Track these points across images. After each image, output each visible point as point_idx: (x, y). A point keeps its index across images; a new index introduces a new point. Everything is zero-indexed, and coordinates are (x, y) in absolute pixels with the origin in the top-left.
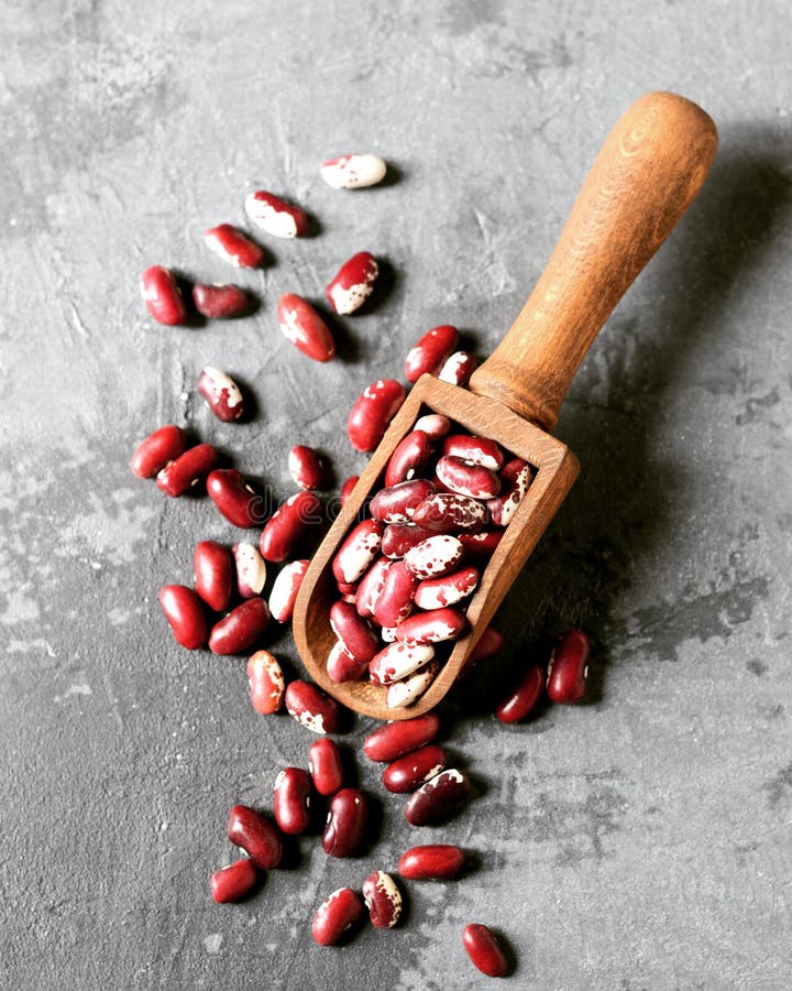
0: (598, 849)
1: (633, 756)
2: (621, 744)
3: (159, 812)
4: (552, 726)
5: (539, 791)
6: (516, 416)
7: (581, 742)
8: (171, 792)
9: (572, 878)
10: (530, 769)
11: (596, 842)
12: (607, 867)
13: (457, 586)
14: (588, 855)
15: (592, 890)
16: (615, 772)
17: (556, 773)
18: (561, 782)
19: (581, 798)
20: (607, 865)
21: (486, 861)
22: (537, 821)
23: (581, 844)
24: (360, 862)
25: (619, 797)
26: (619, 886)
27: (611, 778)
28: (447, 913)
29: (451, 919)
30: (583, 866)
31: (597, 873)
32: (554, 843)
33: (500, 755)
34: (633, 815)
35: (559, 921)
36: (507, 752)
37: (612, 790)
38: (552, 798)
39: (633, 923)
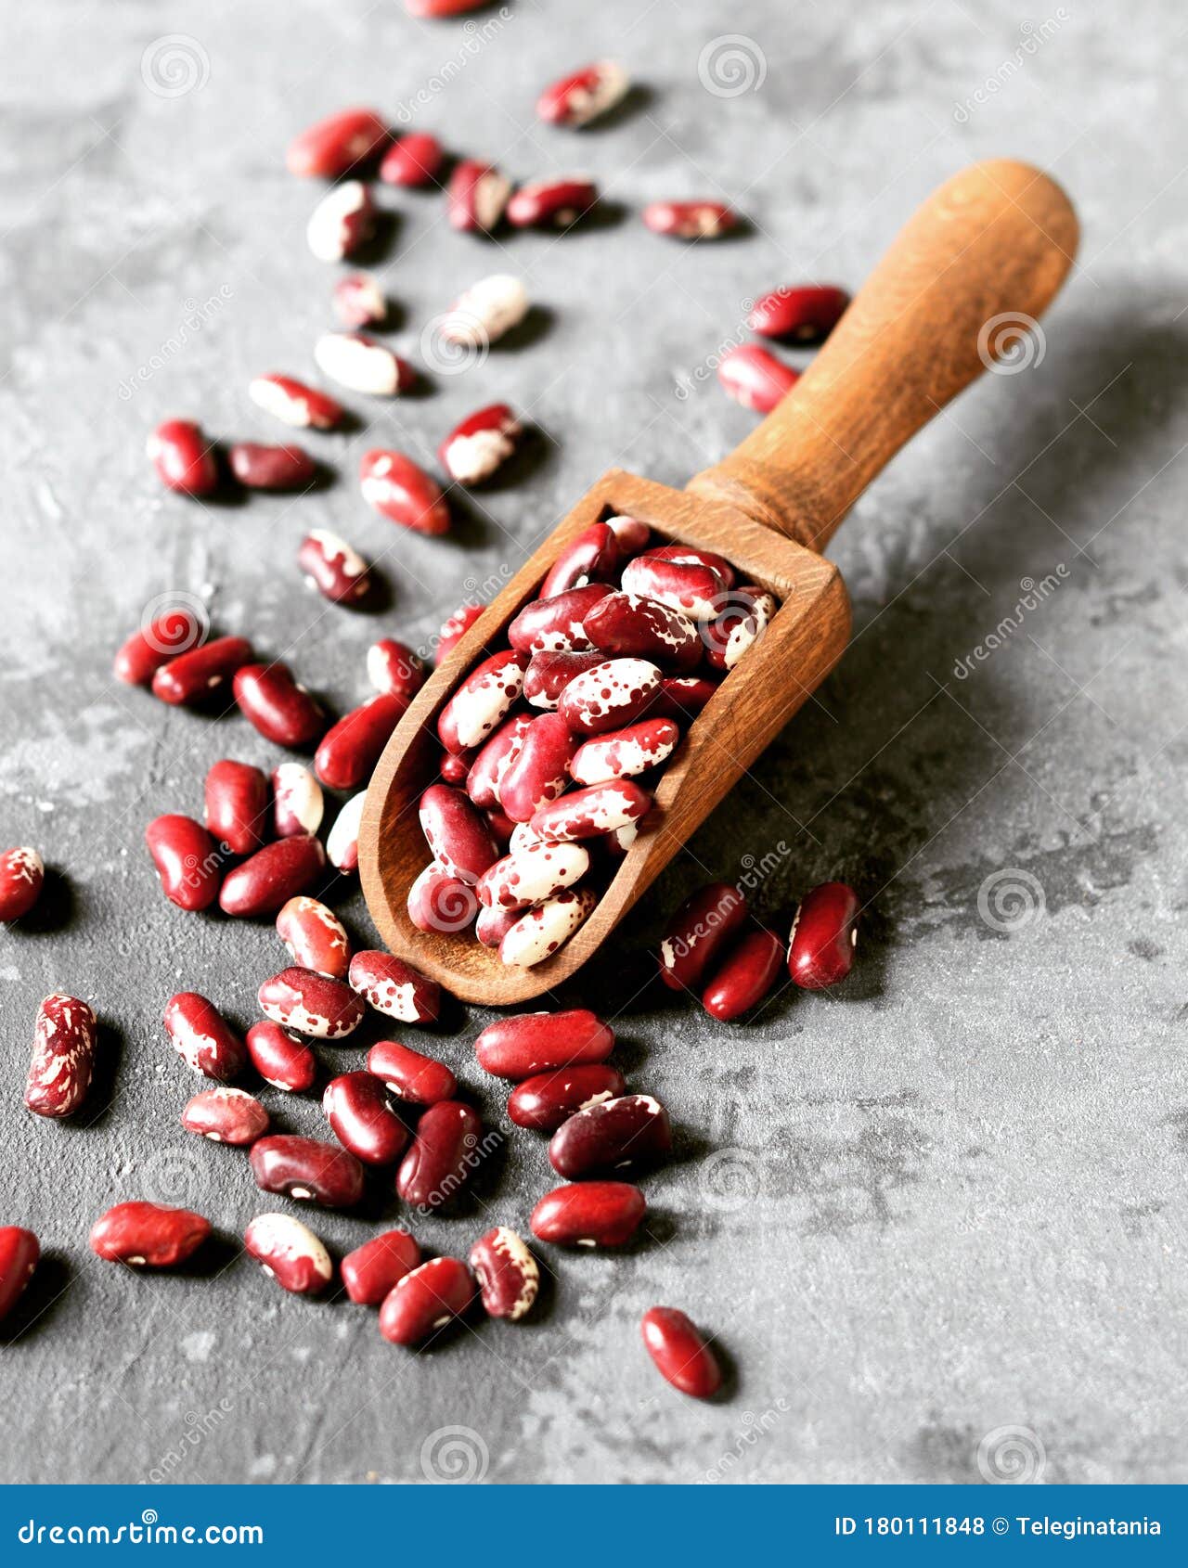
0: (880, 1210)
1: (940, 1074)
2: (918, 1057)
3: (119, 1148)
4: (800, 1030)
5: (779, 1121)
6: (756, 525)
7: (850, 1053)
8: (143, 1118)
9: (834, 1253)
10: (760, 1091)
11: (878, 1199)
12: (896, 1237)
13: (642, 743)
14: (863, 1218)
15: (872, 1270)
16: (907, 1096)
17: (806, 1097)
18: (815, 1110)
19: (852, 1134)
20: (898, 1233)
21: (684, 1226)
22: (773, 1168)
23: (852, 1201)
24: (463, 1226)
25: (916, 1132)
26: (919, 1266)
27: (902, 1104)
28: (615, 1304)
29: (623, 1315)
30: (855, 1234)
31: (879, 1244)
32: (804, 1199)
33: (710, 1071)
34: (941, 1159)
35: (813, 1317)
36: (721, 1067)
37: (903, 1122)
38: (800, 1133)
39: (945, 1320)
